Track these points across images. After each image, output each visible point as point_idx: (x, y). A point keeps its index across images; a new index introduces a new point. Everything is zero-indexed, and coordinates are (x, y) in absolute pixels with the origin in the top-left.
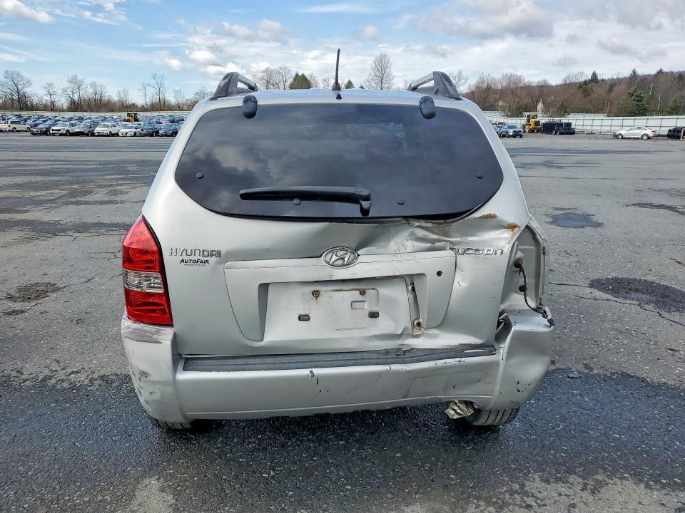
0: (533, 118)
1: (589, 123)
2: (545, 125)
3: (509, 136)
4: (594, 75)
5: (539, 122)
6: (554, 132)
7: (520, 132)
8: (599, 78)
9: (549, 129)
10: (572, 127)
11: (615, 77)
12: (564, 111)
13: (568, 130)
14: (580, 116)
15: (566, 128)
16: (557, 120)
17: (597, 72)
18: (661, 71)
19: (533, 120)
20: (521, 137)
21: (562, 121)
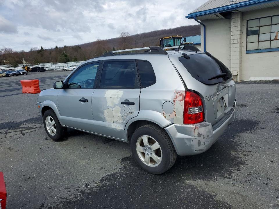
0: (26, 66)
1: (50, 66)
2: (32, 68)
3: (21, 75)
4: (42, 48)
5: (29, 68)
6: (38, 71)
7: (26, 72)
8: (44, 49)
9: (35, 70)
10: (44, 68)
11: (50, 48)
12: (38, 63)
13: (43, 70)
14: (46, 64)
15: (42, 69)
16: (36, 66)
17: (43, 47)
18: (65, 46)
19: (26, 67)
20: (27, 74)
21: (40, 66)
